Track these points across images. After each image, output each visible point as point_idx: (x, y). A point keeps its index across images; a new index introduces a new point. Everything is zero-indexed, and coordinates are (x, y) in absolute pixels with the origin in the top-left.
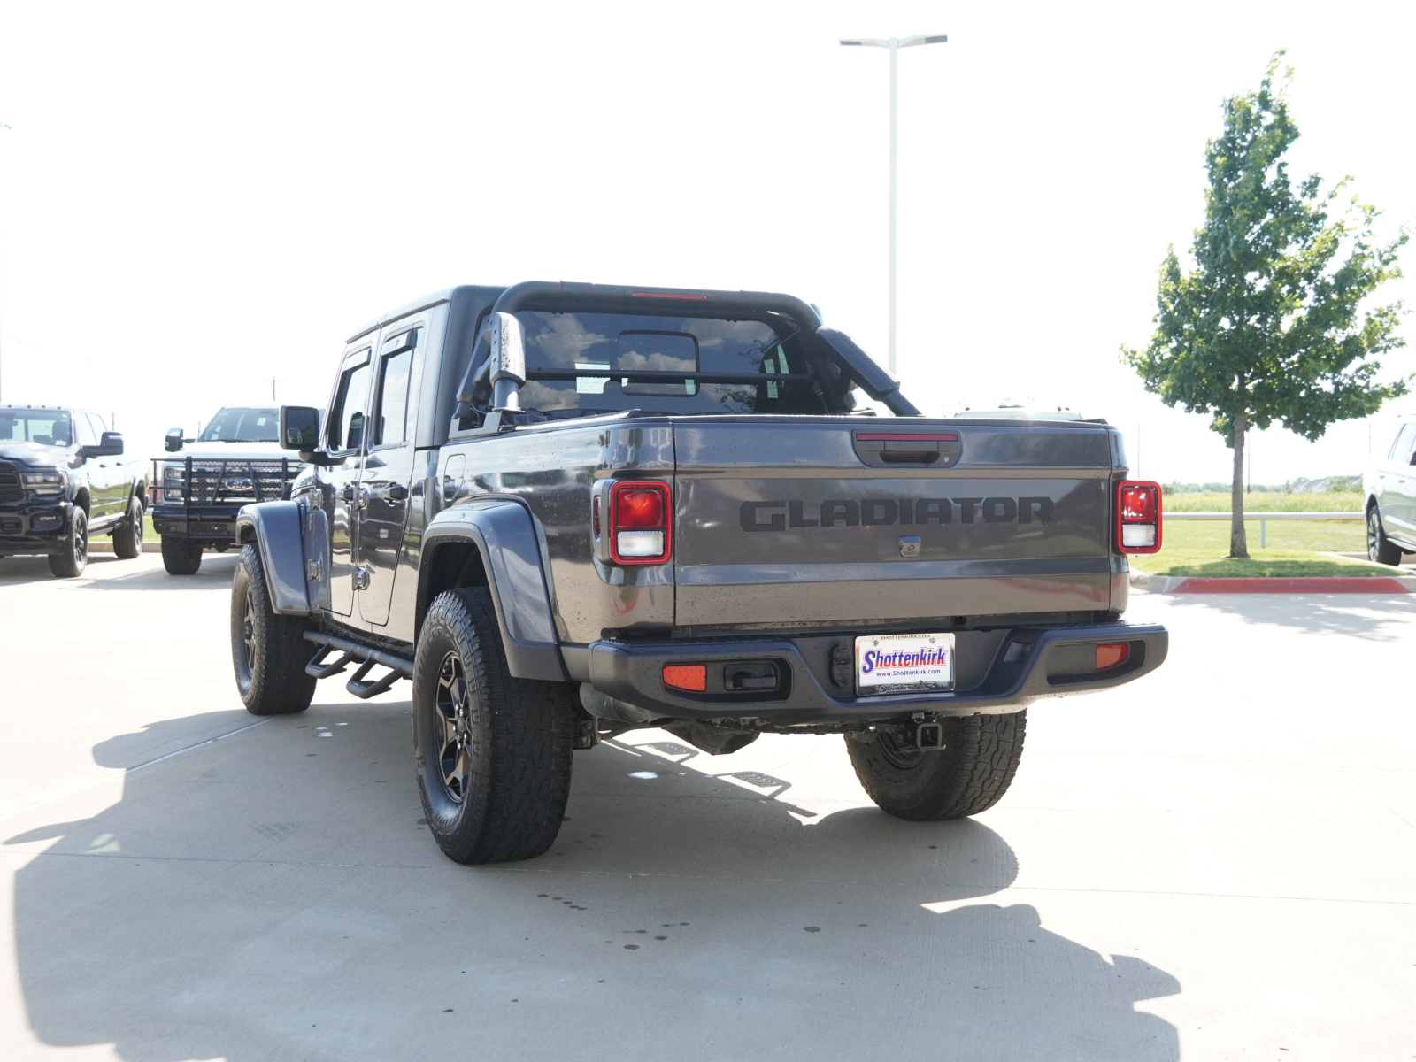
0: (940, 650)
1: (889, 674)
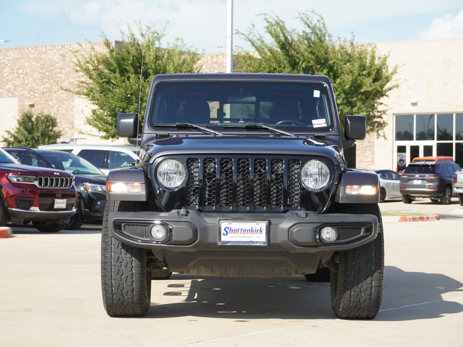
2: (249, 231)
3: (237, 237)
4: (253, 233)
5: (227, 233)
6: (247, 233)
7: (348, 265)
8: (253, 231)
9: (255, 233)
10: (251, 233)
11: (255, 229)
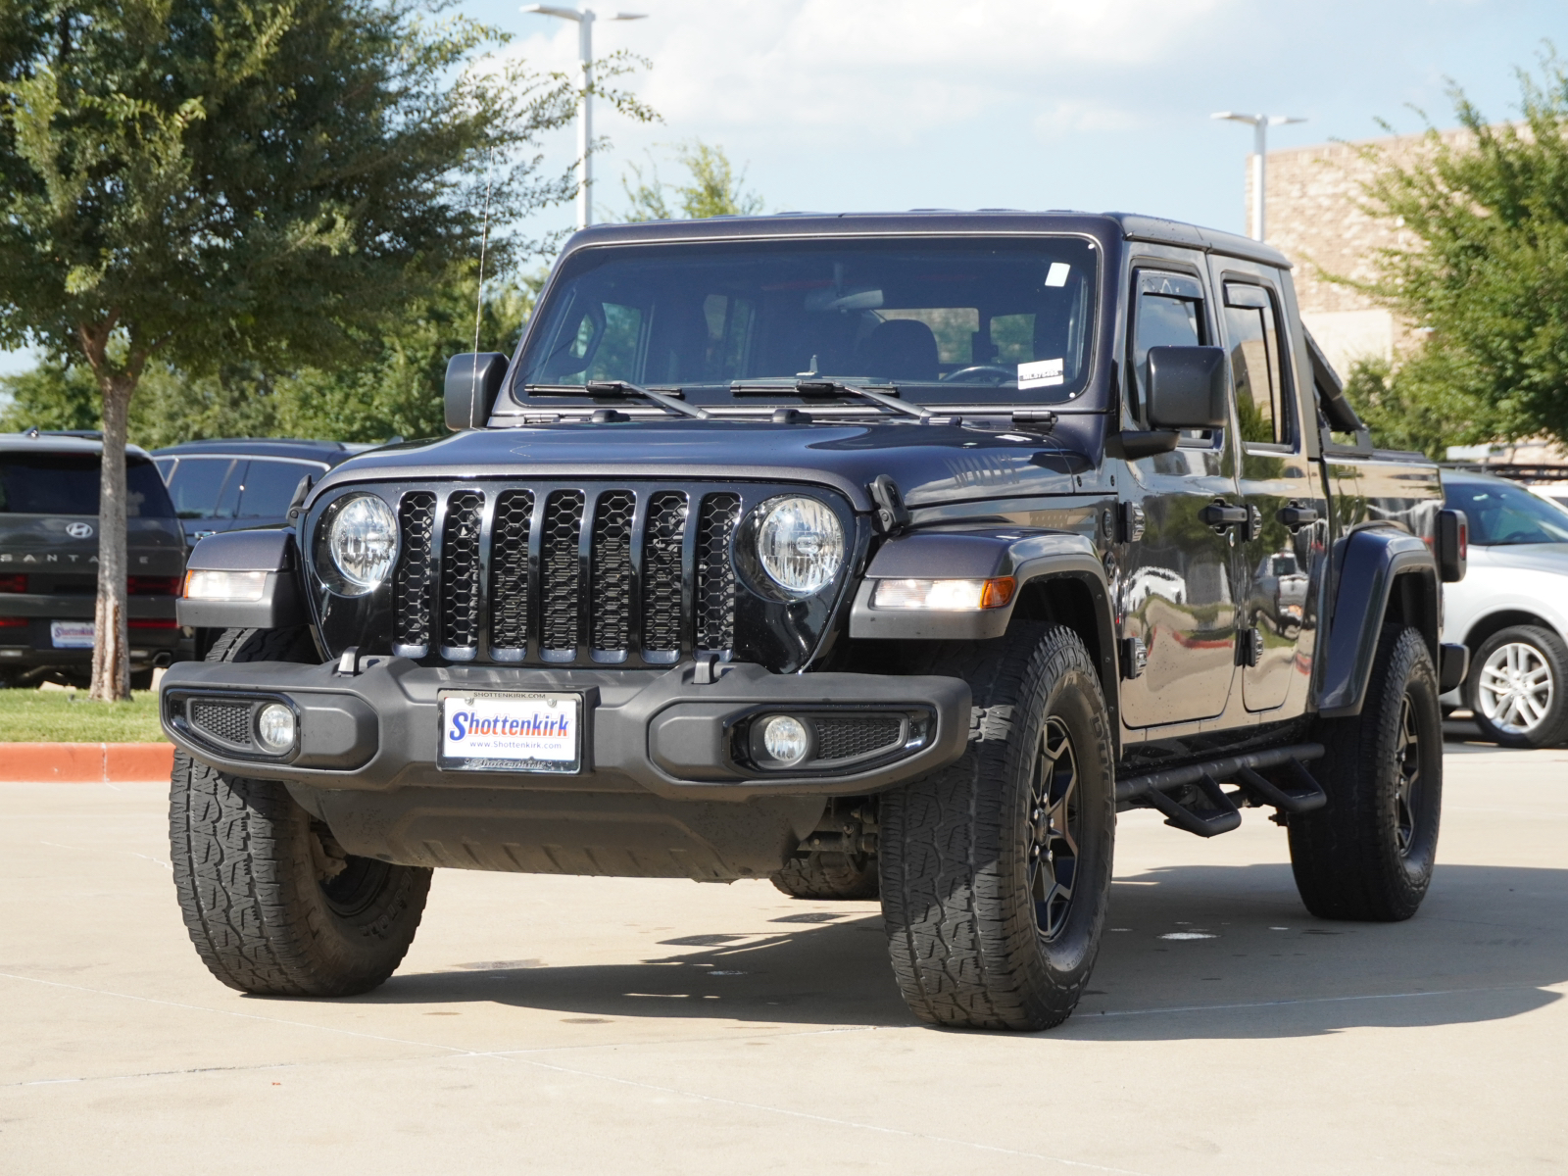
2: (526, 725)
3: (492, 744)
4: (539, 734)
5: (462, 733)
6: (521, 733)
7: (889, 844)
8: (539, 727)
9: (545, 734)
10: (533, 734)
11: (544, 720)
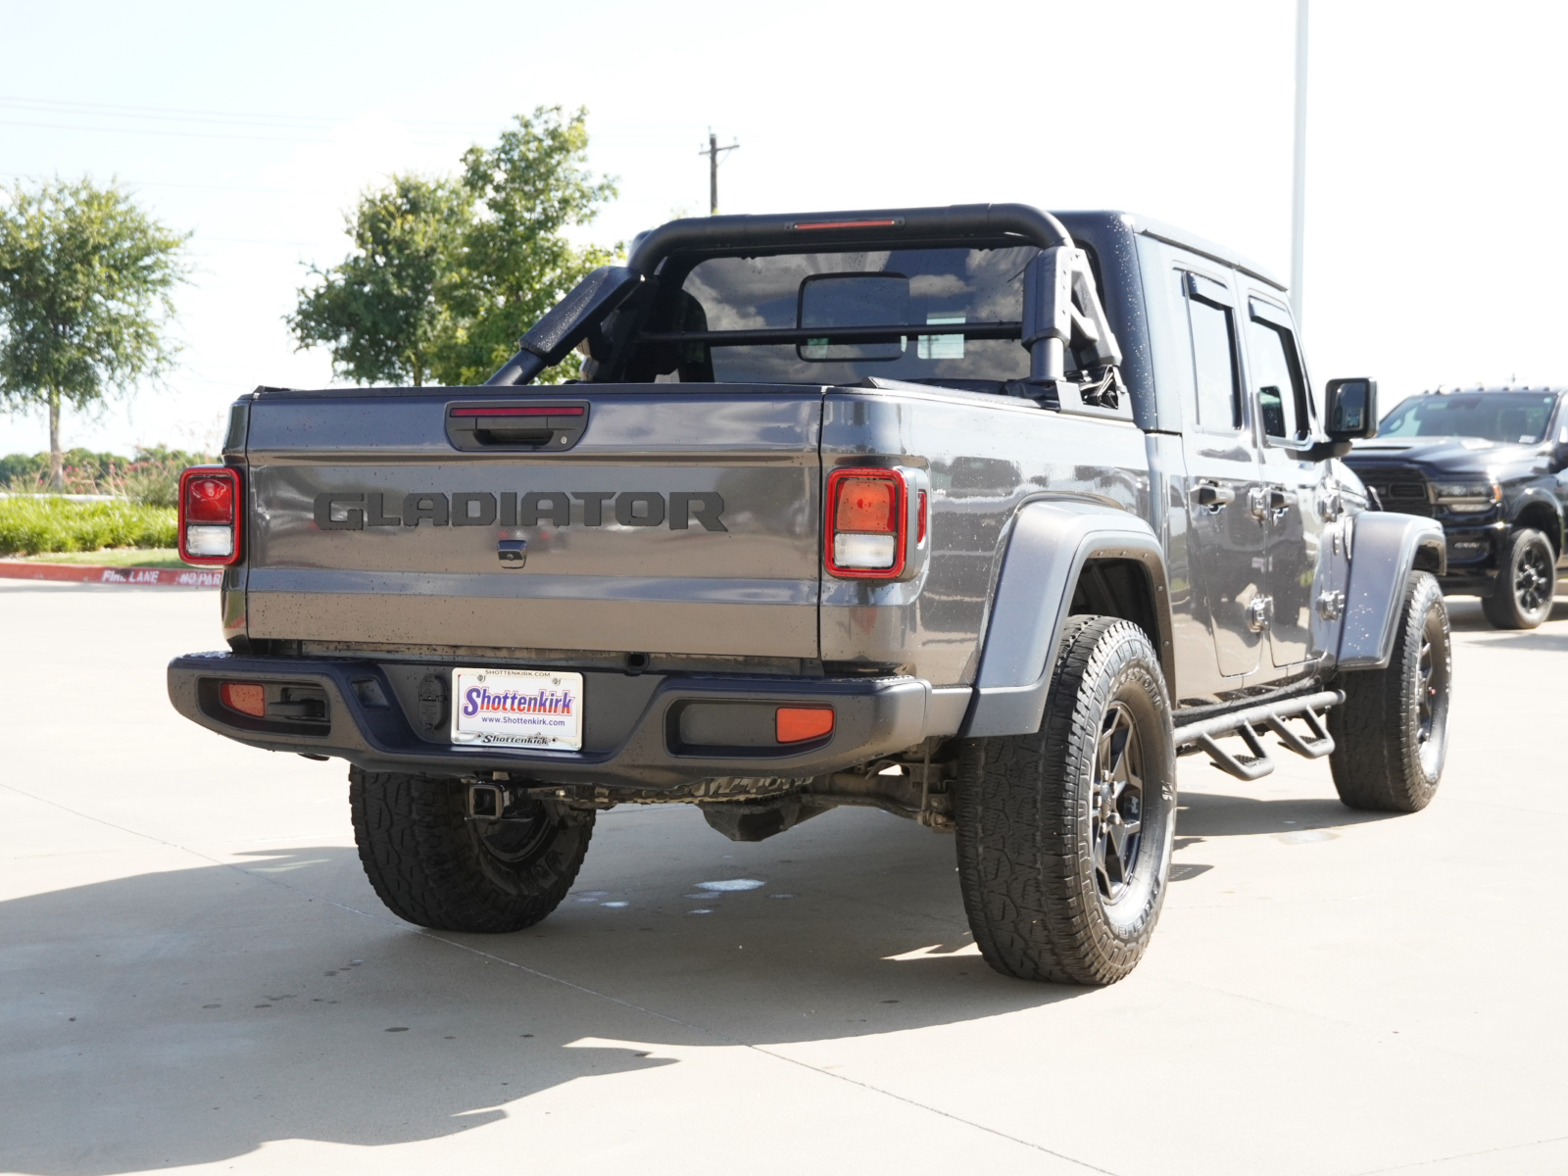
0: (566, 695)
1: (498, 720)
